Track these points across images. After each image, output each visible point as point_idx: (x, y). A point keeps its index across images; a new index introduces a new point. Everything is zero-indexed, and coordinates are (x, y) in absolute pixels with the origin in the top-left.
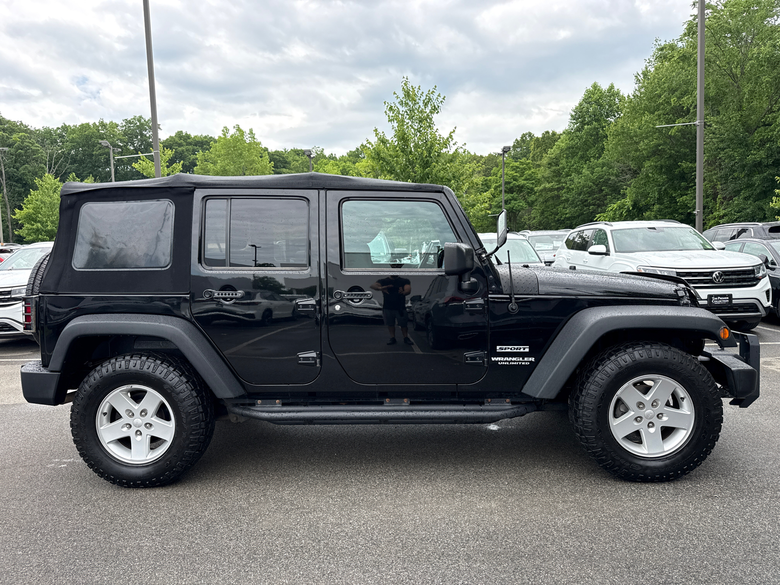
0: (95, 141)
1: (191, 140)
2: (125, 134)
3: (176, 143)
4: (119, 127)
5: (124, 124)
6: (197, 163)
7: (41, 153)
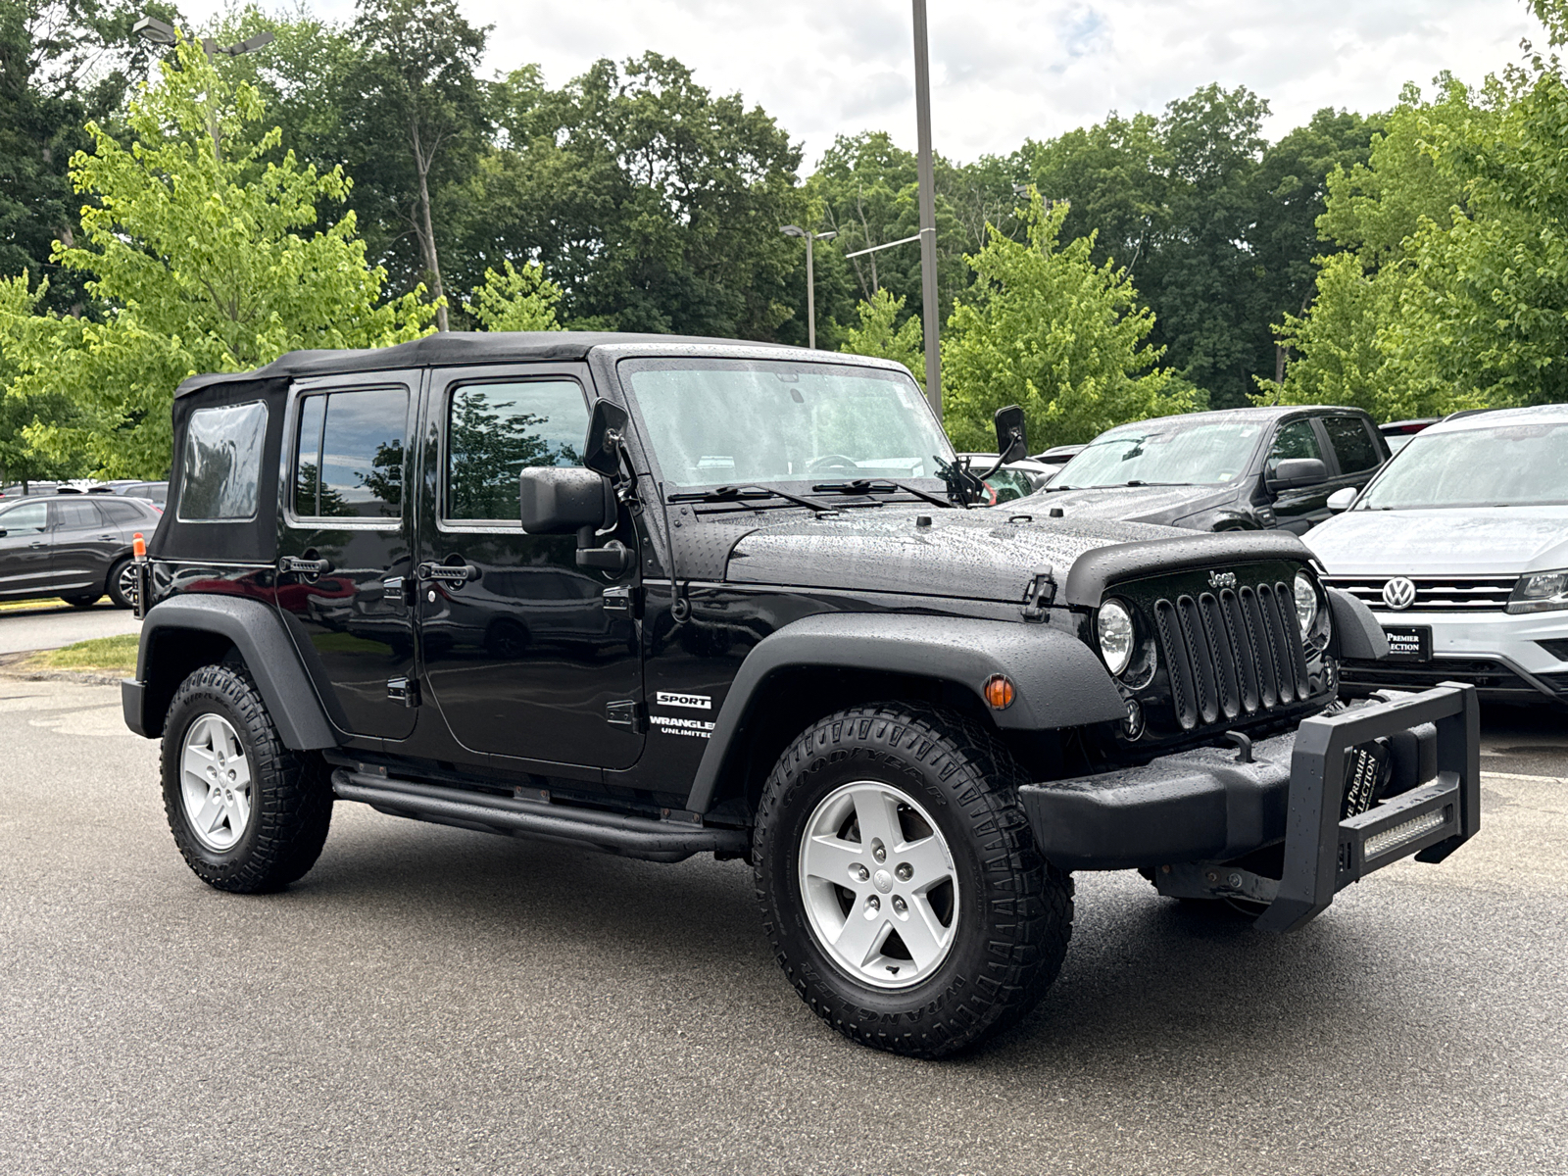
0: (1093, 174)
1: (1356, 130)
2: (1172, 143)
3: (1311, 146)
4: (1158, 126)
5: (1171, 114)
6: (1328, 205)
7: (955, 226)
